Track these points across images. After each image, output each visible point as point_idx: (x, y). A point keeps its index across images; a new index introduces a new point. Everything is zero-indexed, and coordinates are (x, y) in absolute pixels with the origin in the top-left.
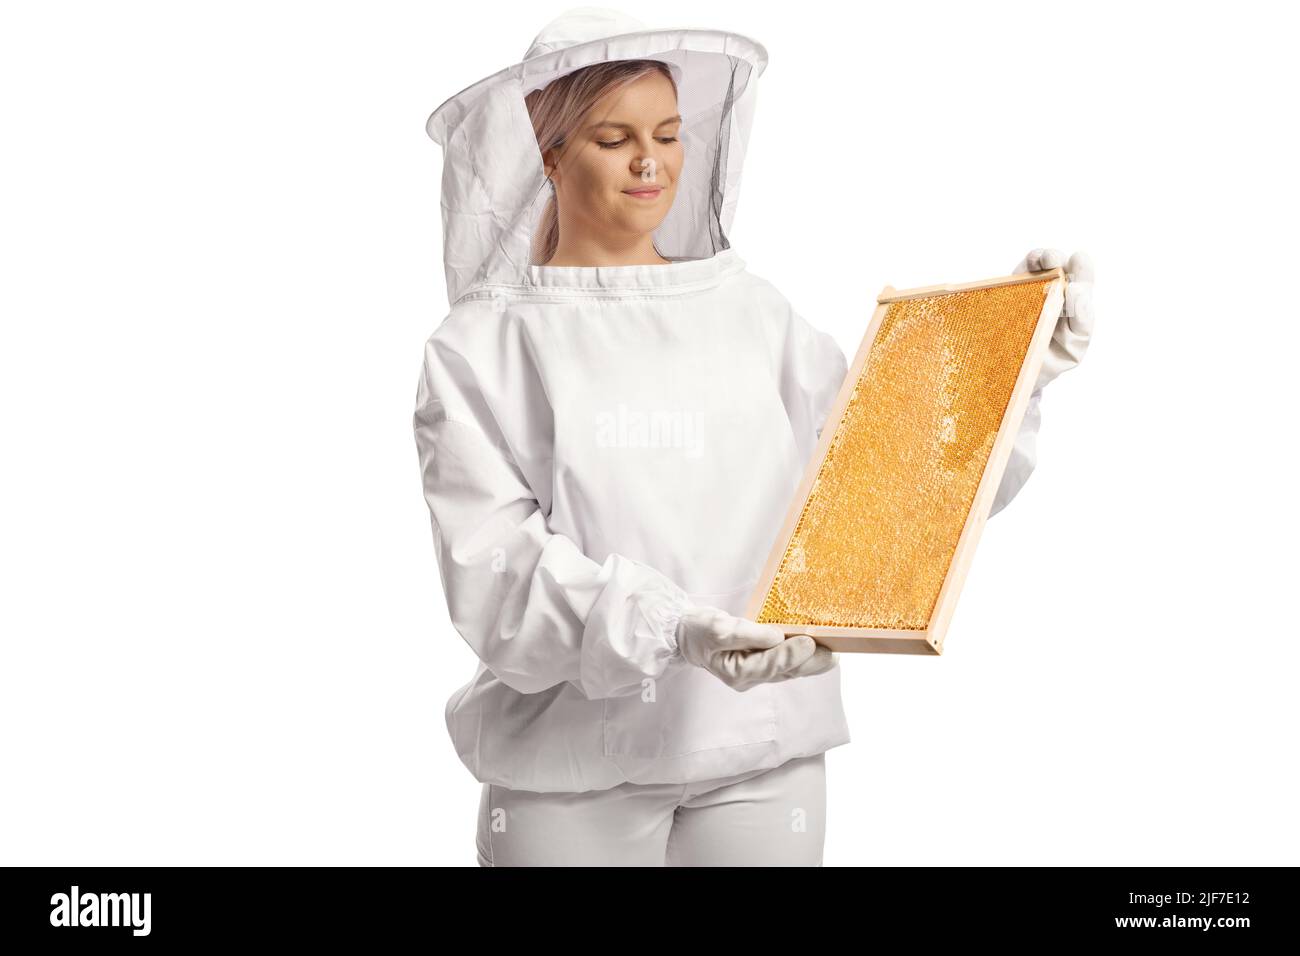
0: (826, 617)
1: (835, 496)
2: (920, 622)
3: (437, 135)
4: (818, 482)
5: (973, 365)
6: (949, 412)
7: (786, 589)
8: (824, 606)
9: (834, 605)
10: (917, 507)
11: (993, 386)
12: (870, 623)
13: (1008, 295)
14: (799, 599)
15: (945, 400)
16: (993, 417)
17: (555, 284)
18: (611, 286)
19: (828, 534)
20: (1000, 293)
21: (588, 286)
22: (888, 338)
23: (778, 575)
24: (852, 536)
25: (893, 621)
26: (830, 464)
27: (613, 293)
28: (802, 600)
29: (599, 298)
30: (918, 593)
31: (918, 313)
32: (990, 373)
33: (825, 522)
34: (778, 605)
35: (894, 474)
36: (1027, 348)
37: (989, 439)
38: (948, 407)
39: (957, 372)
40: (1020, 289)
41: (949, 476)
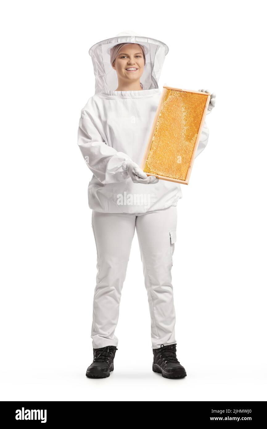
0: (161, 174)
1: (159, 142)
2: (184, 179)
3: (91, 54)
4: (154, 137)
5: (190, 114)
6: (185, 125)
7: (149, 164)
8: (160, 171)
9: (162, 171)
10: (180, 150)
11: (195, 121)
12: (172, 177)
13: (197, 96)
14: (153, 168)
15: (184, 122)
16: (196, 130)
17: (113, 95)
18: (124, 95)
19: (158, 152)
20: (195, 95)
21: (120, 95)
22: (167, 100)
23: (147, 160)
24: (164, 154)
25: (177, 177)
26: (156, 133)
27: (125, 97)
28: (154, 168)
29: (122, 98)
30: (182, 171)
31: (174, 95)
32: (194, 118)
33: (157, 149)
34: (148, 168)
35: (173, 140)
36: (203, 113)
37: (196, 136)
38: (185, 124)
39: (186, 115)
40: (200, 95)
41: (187, 143)
